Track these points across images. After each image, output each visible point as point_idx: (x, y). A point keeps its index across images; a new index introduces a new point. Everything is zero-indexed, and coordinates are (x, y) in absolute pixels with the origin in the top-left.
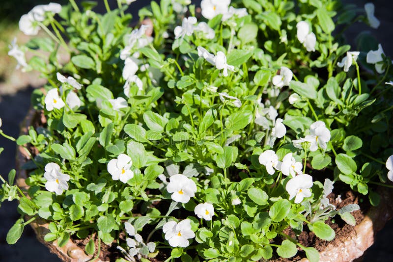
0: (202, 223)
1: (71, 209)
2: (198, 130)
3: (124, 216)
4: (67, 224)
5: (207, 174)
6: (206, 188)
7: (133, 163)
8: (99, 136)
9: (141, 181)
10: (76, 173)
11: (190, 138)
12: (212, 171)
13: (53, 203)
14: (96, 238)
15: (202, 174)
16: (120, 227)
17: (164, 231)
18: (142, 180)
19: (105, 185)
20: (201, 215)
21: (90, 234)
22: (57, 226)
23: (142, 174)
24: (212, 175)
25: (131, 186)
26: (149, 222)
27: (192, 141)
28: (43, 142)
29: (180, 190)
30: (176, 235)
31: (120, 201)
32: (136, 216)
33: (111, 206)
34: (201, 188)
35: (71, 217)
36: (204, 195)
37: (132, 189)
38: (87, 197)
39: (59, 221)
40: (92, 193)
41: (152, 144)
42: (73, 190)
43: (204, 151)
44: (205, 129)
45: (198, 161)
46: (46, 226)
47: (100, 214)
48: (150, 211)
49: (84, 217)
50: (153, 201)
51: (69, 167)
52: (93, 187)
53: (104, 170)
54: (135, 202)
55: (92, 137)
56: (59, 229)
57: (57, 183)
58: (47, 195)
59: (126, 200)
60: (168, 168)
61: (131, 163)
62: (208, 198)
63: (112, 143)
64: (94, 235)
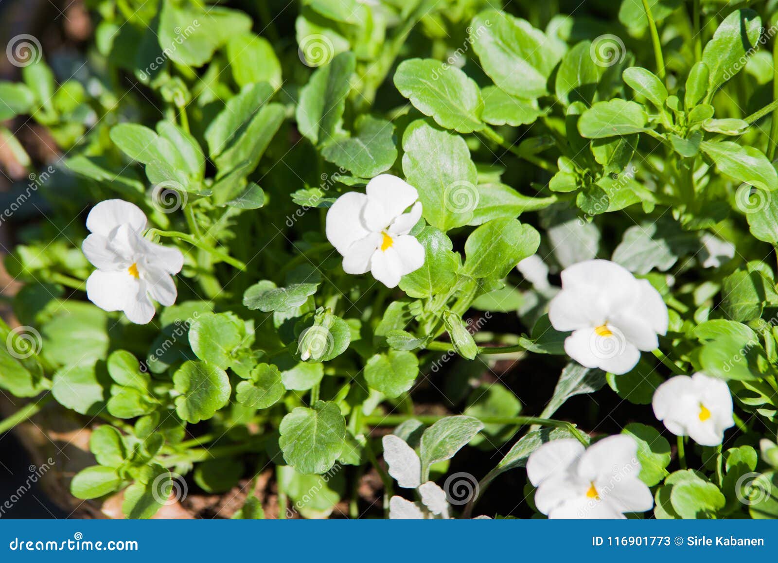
0: (682, 453)
1: (180, 377)
2: (681, 95)
3: (380, 411)
4: (161, 433)
5: (708, 264)
6: (702, 316)
7: (424, 210)
8: (295, 100)
9: (451, 279)
10: (202, 238)
11: (648, 125)
12: (729, 250)
13: (110, 351)
14: (270, 490)
15: (689, 263)
16: (363, 452)
17: (534, 475)
18: (457, 277)
19: (313, 289)
20: (677, 423)
21: (249, 474)
22: (124, 439)
23: (457, 255)
24: (727, 267)
25: (414, 300)
26: (475, 439)
27: (656, 135)
28: (77, 112)
29: (601, 322)
30: (579, 494)
31: (370, 356)
32: (426, 413)
33: (331, 372)
34: (684, 317)
35: (181, 408)
36: (692, 345)
37: (416, 310)
38: (243, 335)
39: (132, 422)
40: (262, 320)
41: (499, 139)
42: (189, 305)
43: (700, 173)
44: (710, 91)
45: (676, 215)
46: (79, 439)
47: (289, 401)
48: (482, 397)
49: (227, 410)
50: (492, 359)
51: (177, 218)
52: (266, 295)
53: (312, 234)
54: (423, 361)
55: (271, 101)
56: (130, 453)
57: (132, 277)
58: (87, 321)
59: (391, 352)
60: (557, 235)
61: (418, 210)
62: (708, 356)
63: (344, 127)
64: (261, 481)
